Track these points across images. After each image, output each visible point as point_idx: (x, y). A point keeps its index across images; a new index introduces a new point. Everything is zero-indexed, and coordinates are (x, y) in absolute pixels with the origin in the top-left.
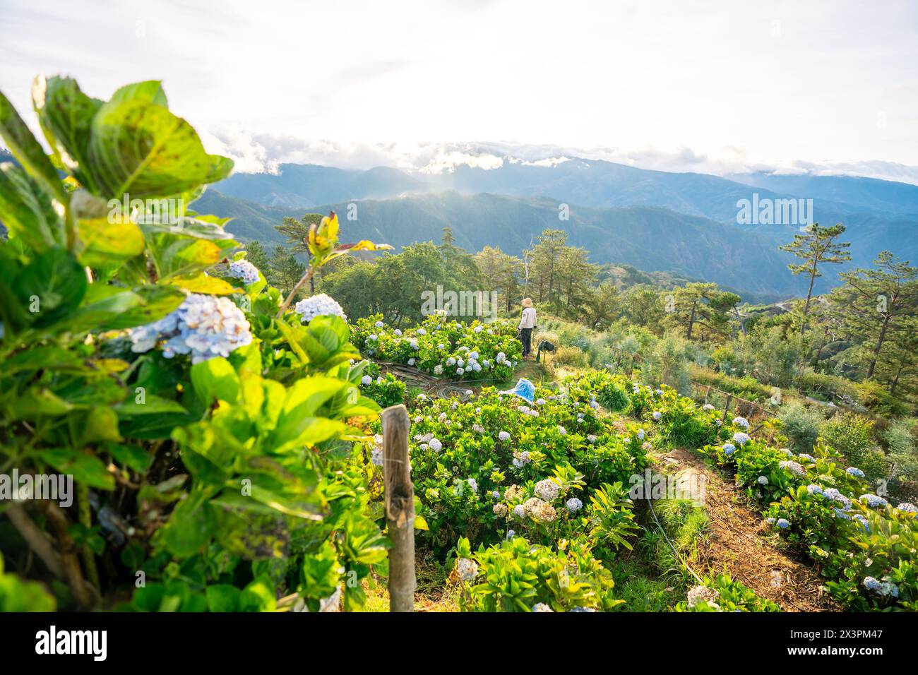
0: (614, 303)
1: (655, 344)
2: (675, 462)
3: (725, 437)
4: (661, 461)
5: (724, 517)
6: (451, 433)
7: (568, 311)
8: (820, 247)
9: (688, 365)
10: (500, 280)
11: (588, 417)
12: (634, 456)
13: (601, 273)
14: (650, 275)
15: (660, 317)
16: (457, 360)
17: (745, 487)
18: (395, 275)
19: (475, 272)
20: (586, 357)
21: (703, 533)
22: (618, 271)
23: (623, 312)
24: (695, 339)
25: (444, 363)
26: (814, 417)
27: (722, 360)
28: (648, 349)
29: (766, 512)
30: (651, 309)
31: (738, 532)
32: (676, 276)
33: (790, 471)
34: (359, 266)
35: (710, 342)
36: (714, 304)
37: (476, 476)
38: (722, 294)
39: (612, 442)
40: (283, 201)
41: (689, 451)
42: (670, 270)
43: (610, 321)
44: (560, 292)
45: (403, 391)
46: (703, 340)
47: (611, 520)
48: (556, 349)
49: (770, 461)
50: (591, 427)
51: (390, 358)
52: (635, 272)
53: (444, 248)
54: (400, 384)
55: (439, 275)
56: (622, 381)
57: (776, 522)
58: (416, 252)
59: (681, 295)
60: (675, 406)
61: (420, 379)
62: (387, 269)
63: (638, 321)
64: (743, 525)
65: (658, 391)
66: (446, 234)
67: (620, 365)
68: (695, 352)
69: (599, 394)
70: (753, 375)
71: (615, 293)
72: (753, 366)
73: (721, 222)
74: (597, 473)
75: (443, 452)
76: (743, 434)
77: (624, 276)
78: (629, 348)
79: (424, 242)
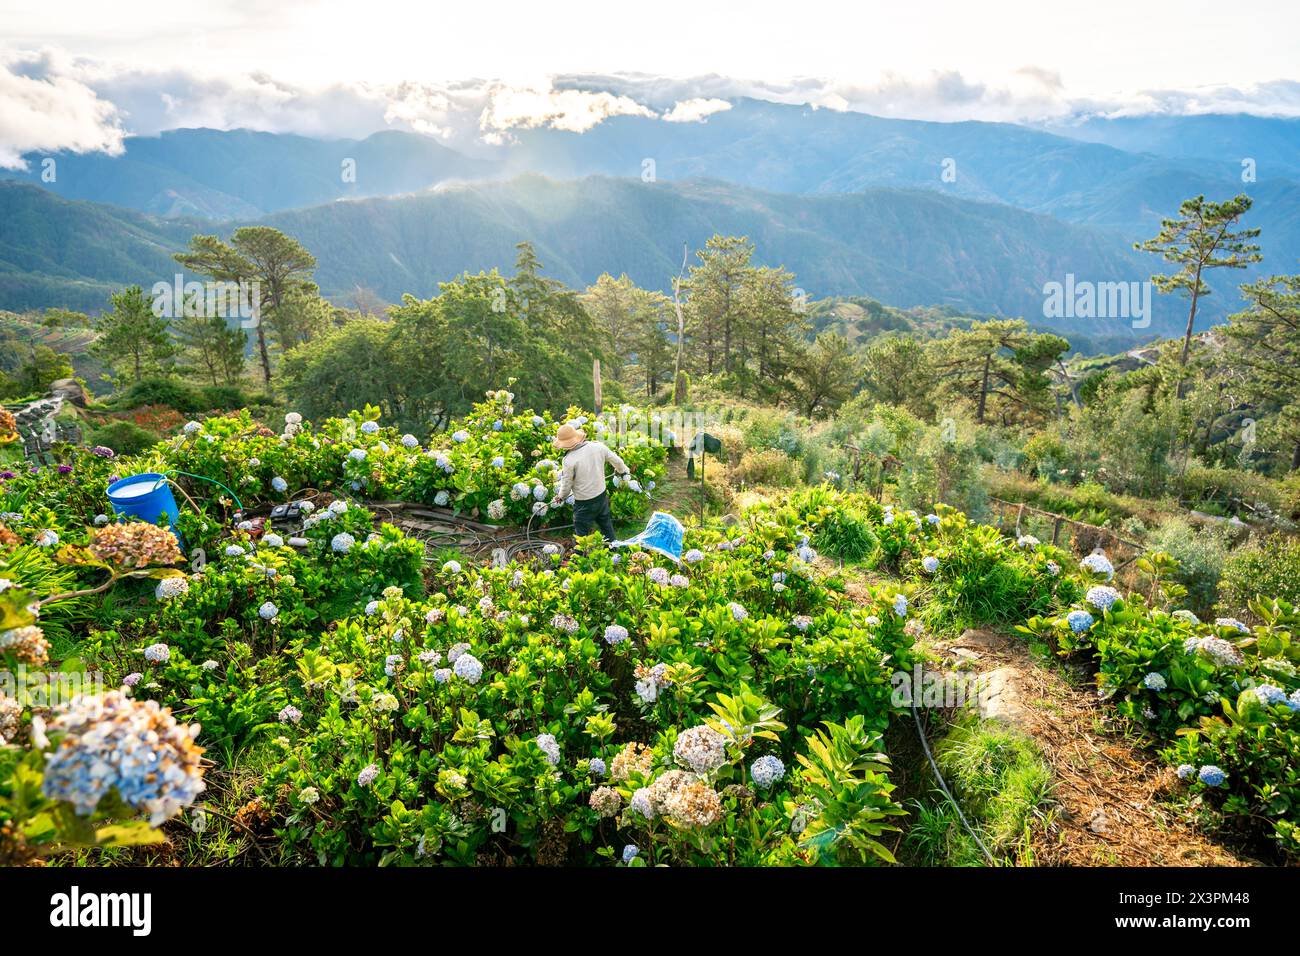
0: (845, 367)
1: (921, 435)
2: (972, 656)
3: (1069, 597)
4: (944, 656)
5: (1080, 767)
6: (506, 638)
7: (763, 387)
8: (1207, 241)
9: (981, 468)
10: (633, 336)
11: (795, 580)
12: (889, 653)
13: (818, 315)
14: (907, 315)
15: (927, 388)
16: (532, 487)
17: (1118, 697)
18: (429, 340)
19: (584, 325)
20: (797, 468)
21: (1041, 807)
22: (849, 311)
23: (861, 383)
24: (991, 423)
25: (507, 494)
26: (1210, 546)
27: (1041, 455)
28: (909, 444)
29: (1170, 751)
30: (911, 374)
31: (1112, 798)
32: (953, 313)
33: (1209, 657)
34: (356, 325)
35: (1017, 426)
36: (1023, 357)
37: (556, 728)
38: (1036, 338)
39: (842, 626)
40: (195, 208)
41: (998, 630)
42: (941, 302)
43: (838, 400)
44: (747, 355)
45: (418, 558)
46: (1006, 424)
47: (844, 806)
48: (739, 457)
49: (1166, 640)
50: (803, 598)
51: (397, 493)
52: (881, 310)
53: (522, 280)
54: (413, 544)
55: (514, 334)
56: (861, 503)
57: (1197, 773)
58: (468, 292)
59: (964, 344)
60: (965, 542)
61: (460, 532)
62: (413, 329)
63: (889, 397)
64: (1122, 781)
65: (930, 517)
66: (522, 254)
67: (858, 477)
68: (993, 446)
69: (816, 532)
70: (1098, 479)
71: (844, 348)
72: (1095, 463)
73: (1029, 210)
74: (815, 694)
75: (486, 680)
76: (1104, 589)
77: (861, 318)
78: (875, 445)
79: (482, 273)
